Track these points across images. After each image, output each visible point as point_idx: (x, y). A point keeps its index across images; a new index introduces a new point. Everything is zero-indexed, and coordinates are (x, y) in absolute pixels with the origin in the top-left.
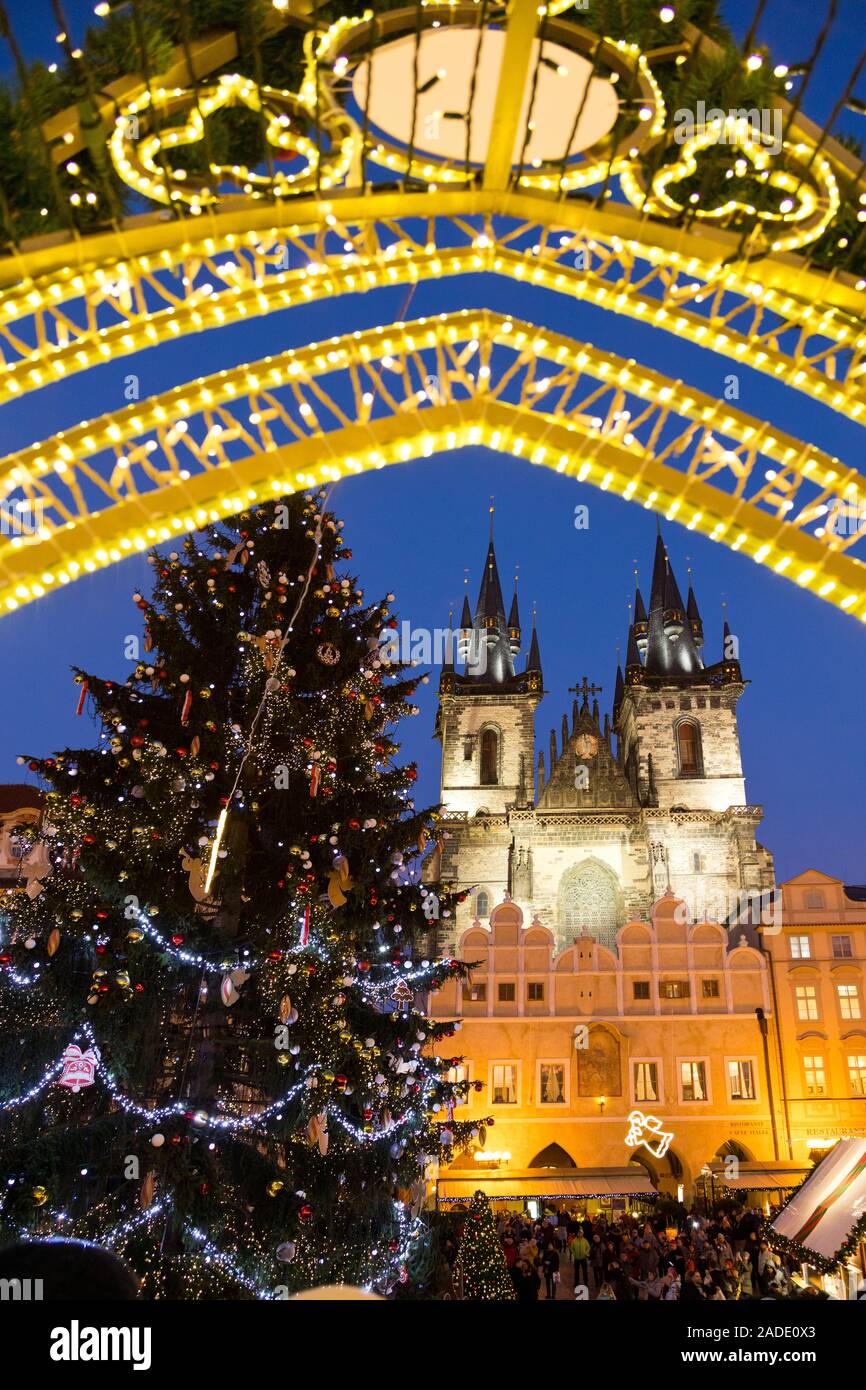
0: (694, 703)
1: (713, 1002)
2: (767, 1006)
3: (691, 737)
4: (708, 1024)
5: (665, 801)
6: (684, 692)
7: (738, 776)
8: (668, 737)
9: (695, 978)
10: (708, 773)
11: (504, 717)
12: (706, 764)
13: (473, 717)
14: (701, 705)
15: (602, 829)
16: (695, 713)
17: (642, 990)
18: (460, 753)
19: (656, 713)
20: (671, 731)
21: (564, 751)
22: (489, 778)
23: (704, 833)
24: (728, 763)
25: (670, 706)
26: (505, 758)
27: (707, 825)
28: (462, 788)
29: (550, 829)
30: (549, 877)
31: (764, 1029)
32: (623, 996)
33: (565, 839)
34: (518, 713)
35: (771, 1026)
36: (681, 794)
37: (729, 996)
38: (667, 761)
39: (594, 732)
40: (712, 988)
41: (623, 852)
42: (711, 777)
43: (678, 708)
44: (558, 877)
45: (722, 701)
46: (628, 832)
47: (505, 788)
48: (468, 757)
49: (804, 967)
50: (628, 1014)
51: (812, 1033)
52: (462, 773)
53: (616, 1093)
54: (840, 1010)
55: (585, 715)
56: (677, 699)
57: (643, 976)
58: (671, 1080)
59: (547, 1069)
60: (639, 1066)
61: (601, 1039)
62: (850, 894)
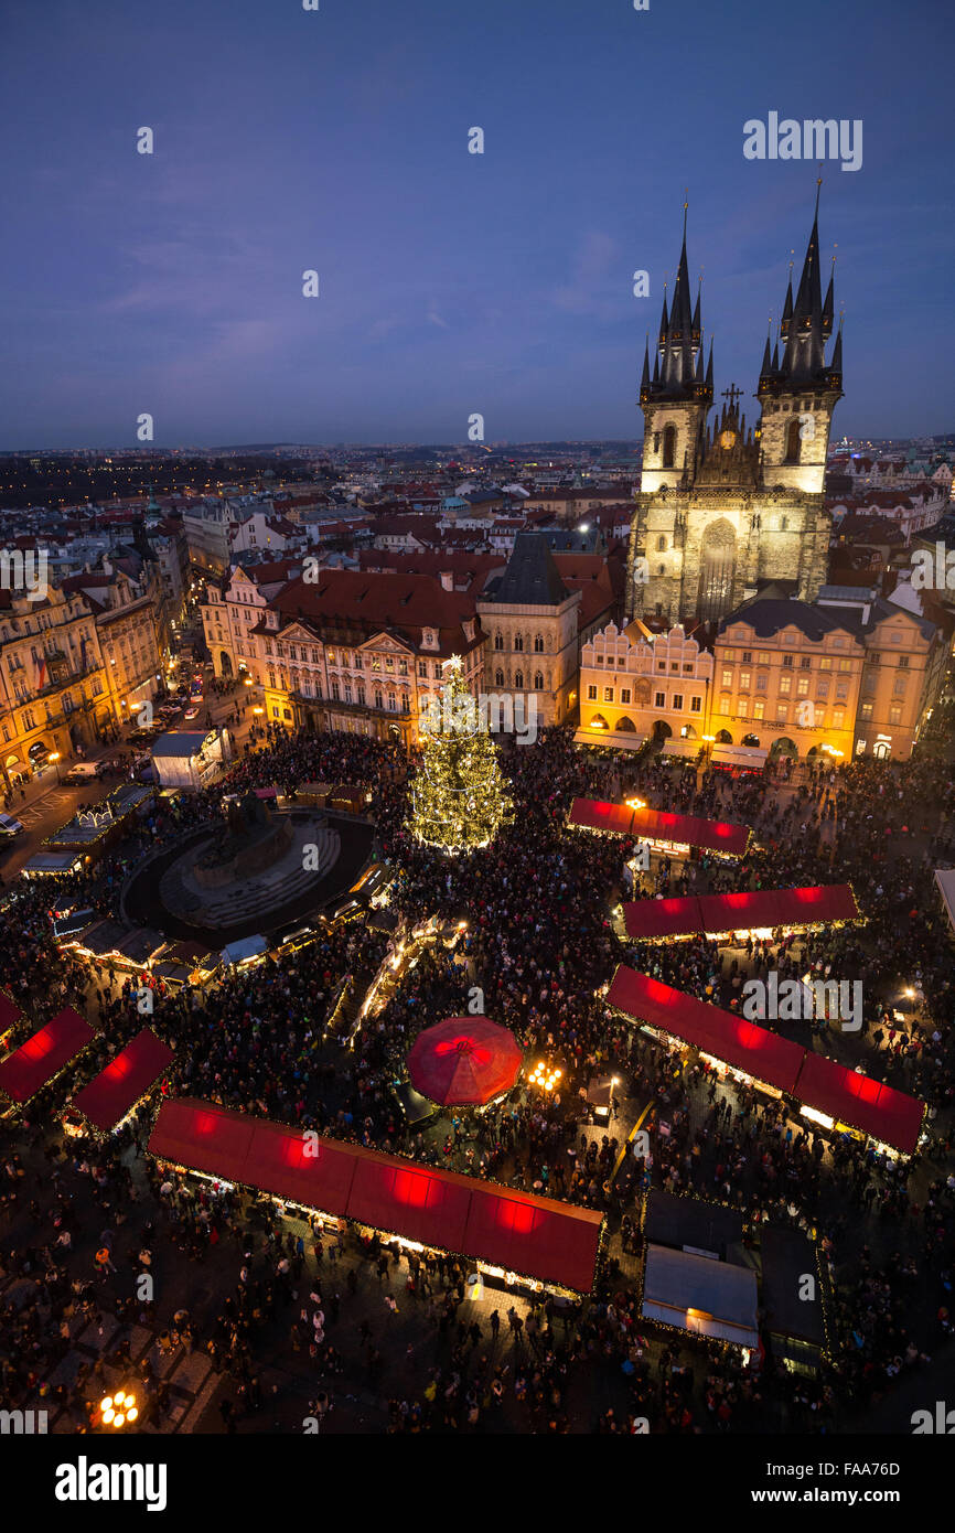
0: (802, 406)
1: (688, 673)
2: (711, 677)
3: (794, 429)
4: (686, 682)
5: (769, 482)
6: (797, 399)
7: (821, 464)
8: (780, 434)
9: (681, 664)
10: (802, 461)
11: (679, 417)
12: (802, 455)
13: (661, 417)
14: (807, 408)
15: (730, 500)
17: (662, 665)
18: (651, 446)
19: (776, 414)
20: (783, 429)
21: (715, 442)
22: (668, 463)
23: (790, 505)
24: (816, 454)
25: (786, 409)
26: (678, 449)
27: (792, 501)
28: (653, 470)
29: (700, 500)
30: (698, 529)
31: (707, 687)
32: (654, 667)
33: (709, 507)
34: (687, 415)
35: (710, 686)
36: (782, 476)
37: (696, 672)
38: (776, 452)
39: (734, 429)
40: (689, 668)
41: (741, 515)
42: (804, 465)
43: (791, 410)
44: (702, 530)
45: (823, 403)
46: (745, 503)
47: (677, 471)
48: (656, 450)
49: (729, 664)
50: (656, 674)
51: (727, 691)
52: (654, 460)
53: (649, 702)
54: (740, 683)
55: (730, 415)
56: (791, 403)
57: (663, 660)
58: (669, 700)
59: (624, 691)
60: (658, 694)
61: (644, 683)
62: (759, 633)
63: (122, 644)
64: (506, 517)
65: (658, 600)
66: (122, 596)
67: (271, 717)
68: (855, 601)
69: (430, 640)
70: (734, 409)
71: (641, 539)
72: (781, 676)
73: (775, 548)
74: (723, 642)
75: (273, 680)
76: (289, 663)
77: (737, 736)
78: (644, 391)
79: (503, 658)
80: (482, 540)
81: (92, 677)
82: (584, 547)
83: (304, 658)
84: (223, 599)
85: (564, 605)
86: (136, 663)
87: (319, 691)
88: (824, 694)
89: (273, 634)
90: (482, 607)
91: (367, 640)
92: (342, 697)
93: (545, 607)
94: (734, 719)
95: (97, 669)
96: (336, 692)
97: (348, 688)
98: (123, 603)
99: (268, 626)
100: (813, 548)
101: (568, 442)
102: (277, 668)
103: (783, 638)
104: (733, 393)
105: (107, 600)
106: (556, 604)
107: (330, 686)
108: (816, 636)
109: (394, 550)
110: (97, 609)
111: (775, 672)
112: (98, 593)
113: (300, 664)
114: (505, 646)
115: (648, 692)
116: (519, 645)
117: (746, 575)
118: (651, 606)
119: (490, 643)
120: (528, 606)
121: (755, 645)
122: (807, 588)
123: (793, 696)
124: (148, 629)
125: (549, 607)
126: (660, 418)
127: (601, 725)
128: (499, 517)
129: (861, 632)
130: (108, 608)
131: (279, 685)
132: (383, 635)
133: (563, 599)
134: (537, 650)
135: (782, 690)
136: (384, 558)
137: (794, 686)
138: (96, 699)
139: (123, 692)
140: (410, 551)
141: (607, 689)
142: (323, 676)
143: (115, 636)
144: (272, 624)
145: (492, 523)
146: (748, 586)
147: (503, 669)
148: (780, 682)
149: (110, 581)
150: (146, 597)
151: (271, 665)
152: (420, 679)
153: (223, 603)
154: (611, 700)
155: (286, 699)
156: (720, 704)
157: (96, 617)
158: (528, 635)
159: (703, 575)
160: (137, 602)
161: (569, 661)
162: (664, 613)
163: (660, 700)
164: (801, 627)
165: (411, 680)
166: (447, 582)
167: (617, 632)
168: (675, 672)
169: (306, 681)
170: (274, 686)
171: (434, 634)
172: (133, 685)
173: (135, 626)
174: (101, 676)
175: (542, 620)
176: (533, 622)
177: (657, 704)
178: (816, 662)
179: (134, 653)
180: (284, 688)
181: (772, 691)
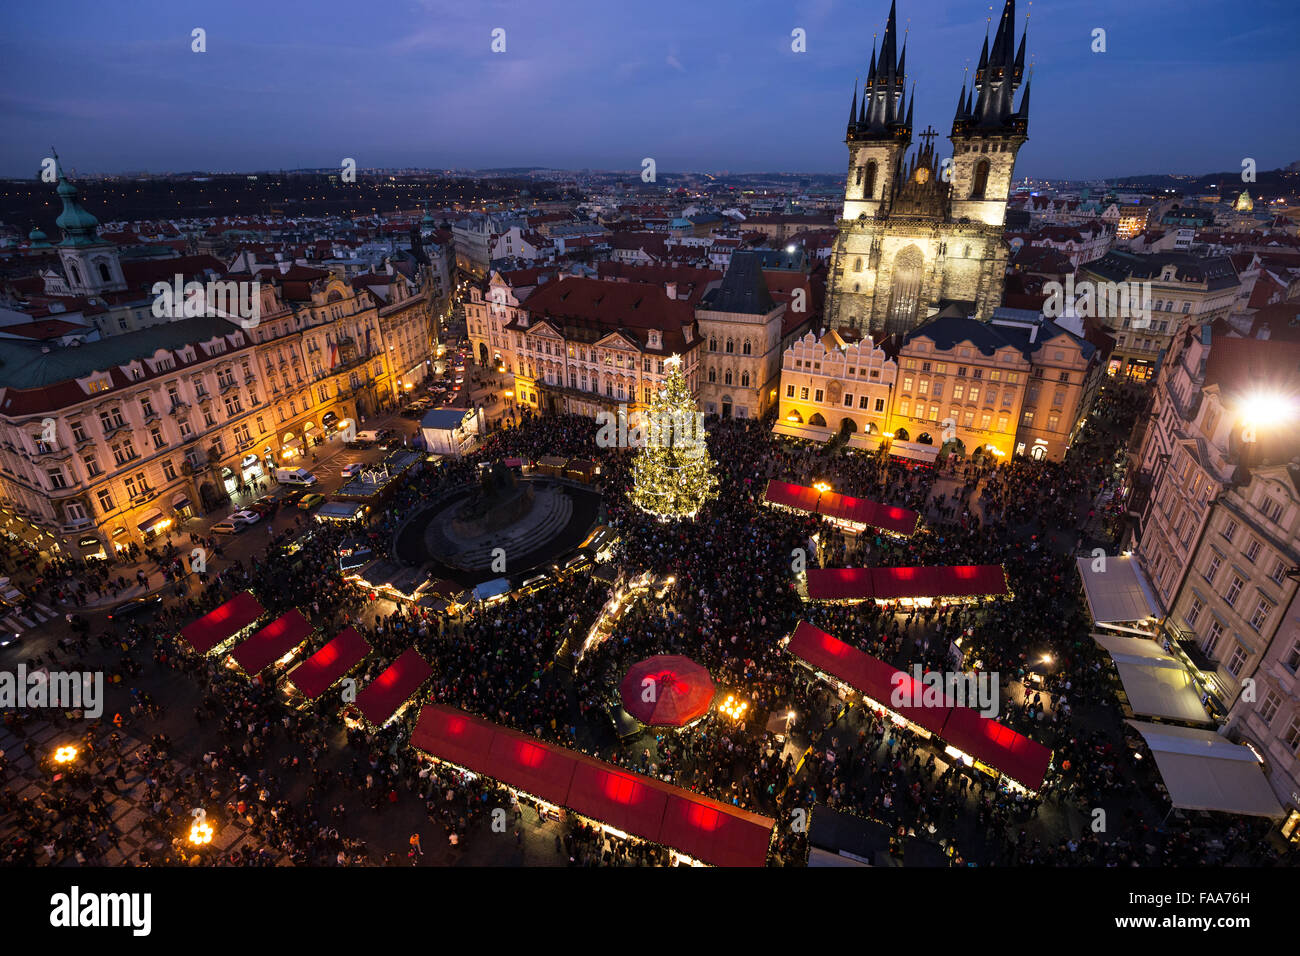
0: (990, 148)
1: (875, 378)
2: (894, 383)
3: (982, 171)
4: (872, 386)
5: (956, 215)
6: (986, 140)
7: (1003, 200)
8: (968, 172)
9: (869, 369)
10: (986, 197)
11: (880, 154)
12: (987, 191)
14: (994, 150)
15: (921, 229)
16: (989, 155)
17: (852, 371)
18: (854, 179)
19: (966, 154)
20: (972, 167)
21: (910, 177)
22: (868, 194)
23: (974, 236)
24: (1000, 191)
25: (975, 150)
26: (877, 182)
27: (976, 232)
28: (854, 200)
29: (894, 228)
30: (890, 254)
31: (890, 392)
32: (845, 371)
33: (902, 234)
34: (887, 152)
35: (893, 390)
36: (968, 210)
37: (881, 377)
38: (964, 188)
39: (928, 167)
40: (875, 374)
41: (929, 243)
42: (988, 200)
43: (979, 151)
44: (894, 254)
45: (1009, 146)
46: (933, 232)
47: (875, 201)
48: (858, 183)
49: (910, 372)
50: (846, 378)
51: (907, 395)
52: (855, 191)
53: (839, 402)
54: (919, 389)
55: (925, 154)
56: (980, 145)
57: (853, 366)
58: (856, 401)
59: (818, 391)
60: (847, 395)
61: (836, 385)
62: (938, 346)
63: (399, 334)
64: (725, 237)
65: (852, 314)
66: (400, 294)
67: (520, 400)
68: (1025, 322)
69: (655, 341)
70: (929, 149)
71: (840, 260)
72: (955, 385)
73: (958, 272)
74: (906, 353)
75: (522, 369)
76: (535, 354)
77: (914, 434)
78: (850, 130)
79: (715, 358)
80: (703, 256)
81: (374, 360)
82: (790, 265)
83: (549, 351)
84: (483, 298)
85: (771, 315)
86: (410, 350)
87: (560, 379)
88: (992, 402)
89: (523, 330)
90: (700, 314)
91: (601, 338)
92: (579, 385)
93: (754, 316)
94: (911, 419)
95: (379, 354)
96: (574, 381)
97: (584, 378)
98: (401, 299)
99: (519, 323)
100: (991, 274)
101: (781, 173)
102: (525, 359)
103: (959, 351)
104: (929, 134)
105: (388, 296)
106: (764, 314)
107: (569, 375)
108: (988, 351)
109: (627, 262)
110: (380, 303)
111: (950, 380)
112: (381, 290)
113: (545, 357)
114: (718, 349)
115: (839, 394)
116: (730, 347)
117: (931, 296)
118: (845, 319)
119: (705, 345)
120: (740, 315)
121: (934, 356)
122: (983, 309)
123: (964, 402)
124: (421, 322)
125: (758, 316)
126: (863, 155)
127: (796, 419)
128: (719, 237)
129: (1028, 350)
130: (389, 303)
131: (527, 373)
132: (616, 334)
133: (770, 310)
134: (745, 352)
135: (955, 396)
136: (619, 269)
137: (966, 393)
138: (377, 379)
139: (399, 373)
140: (641, 263)
141: (804, 389)
142: (564, 367)
143: (394, 327)
144: (523, 322)
145: (712, 242)
146: (932, 305)
147: (715, 367)
148: (954, 389)
149: (390, 280)
150: (420, 295)
151: (521, 356)
152: (644, 373)
153: (483, 302)
154: (806, 398)
155: (533, 385)
156: (900, 405)
157: (379, 309)
158: (738, 339)
159: (892, 294)
160: (412, 299)
161: (772, 364)
162: (856, 326)
163: (849, 400)
164: (976, 343)
165: (637, 373)
166: (671, 291)
167: (815, 340)
168: (863, 376)
169: (550, 371)
170: (522, 374)
171: (659, 336)
172: (407, 368)
173: (410, 318)
174: (382, 359)
175: (751, 327)
176: (743, 329)
177: (846, 404)
178: (986, 374)
179: (409, 341)
180: (531, 376)
181: (946, 398)
